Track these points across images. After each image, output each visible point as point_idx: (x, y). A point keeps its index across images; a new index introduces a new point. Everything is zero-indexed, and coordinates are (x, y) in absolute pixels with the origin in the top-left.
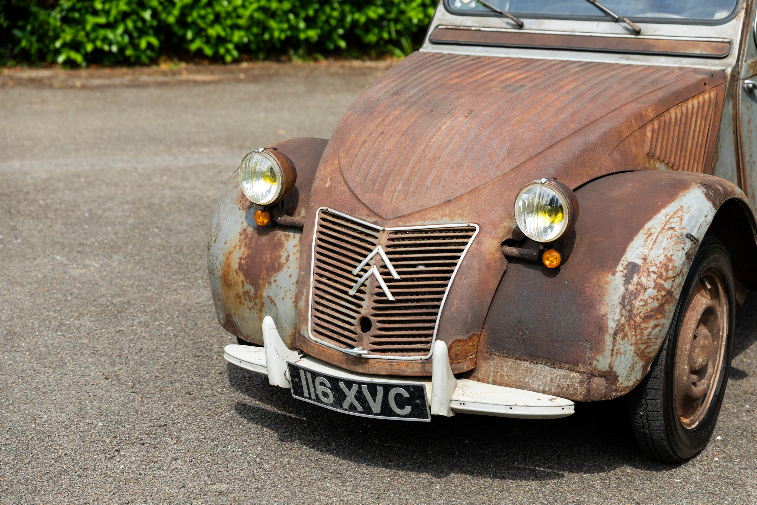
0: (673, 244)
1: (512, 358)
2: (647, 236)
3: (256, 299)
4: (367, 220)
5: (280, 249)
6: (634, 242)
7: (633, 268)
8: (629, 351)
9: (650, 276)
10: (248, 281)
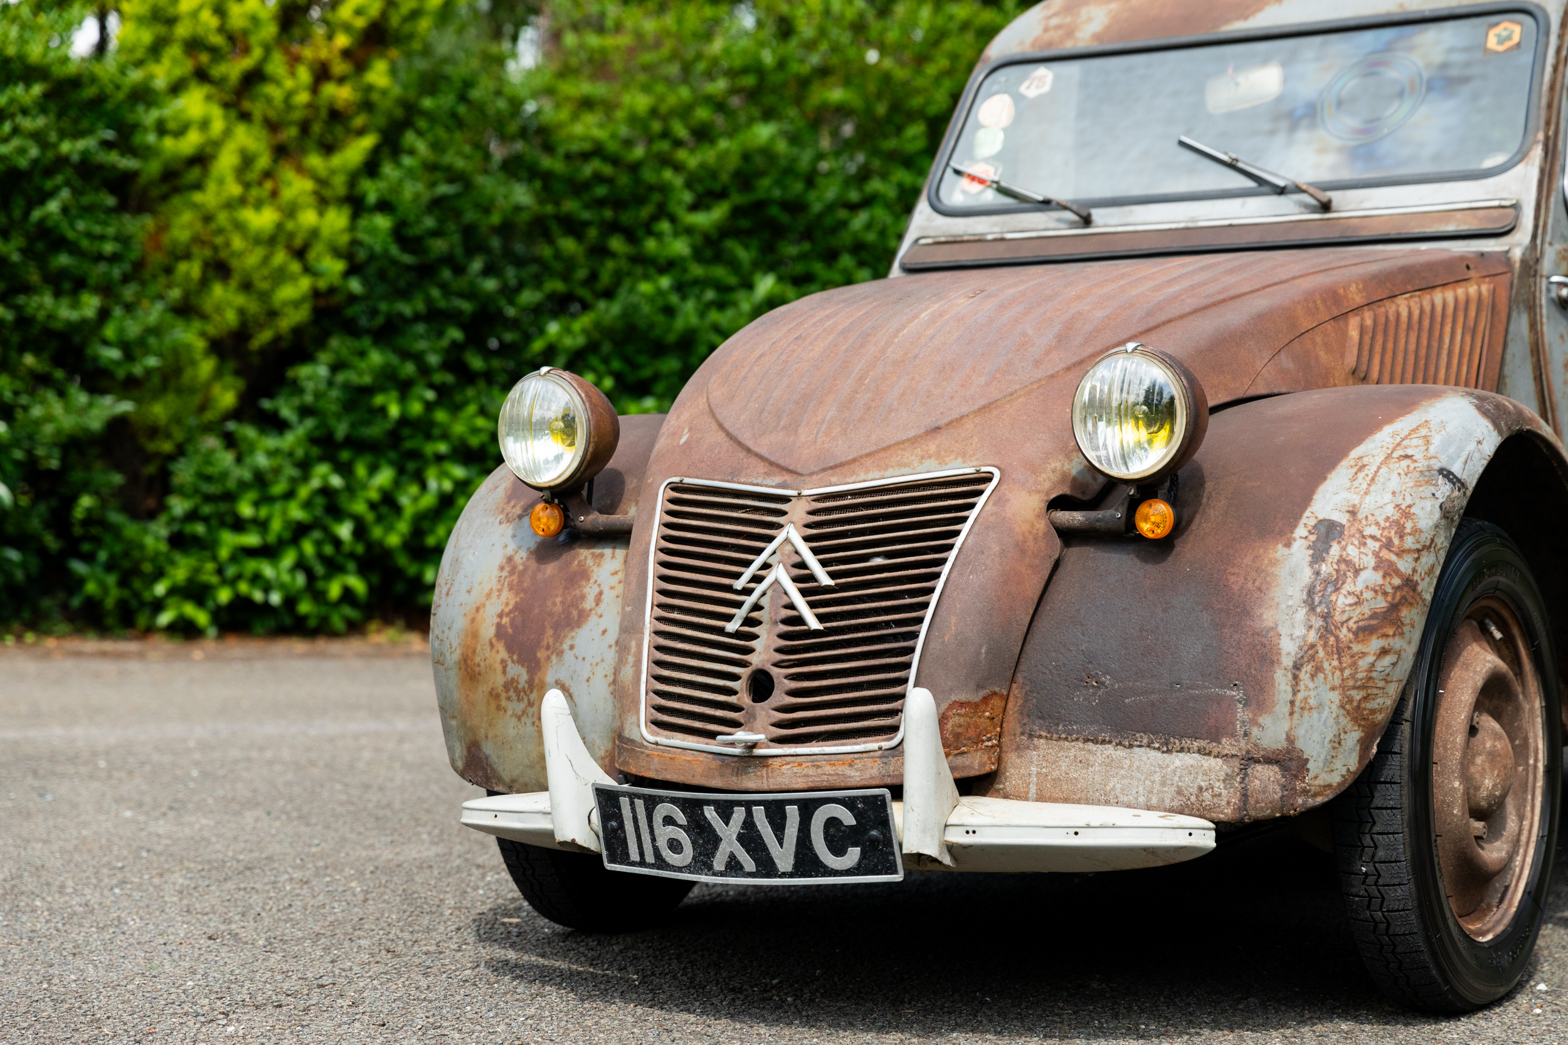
0: (1412, 484)
1: (1077, 739)
2: (1355, 470)
3: (531, 692)
4: (765, 483)
5: (584, 583)
6: (1327, 482)
7: (1328, 531)
8: (1328, 703)
9: (1365, 544)
10: (515, 657)
